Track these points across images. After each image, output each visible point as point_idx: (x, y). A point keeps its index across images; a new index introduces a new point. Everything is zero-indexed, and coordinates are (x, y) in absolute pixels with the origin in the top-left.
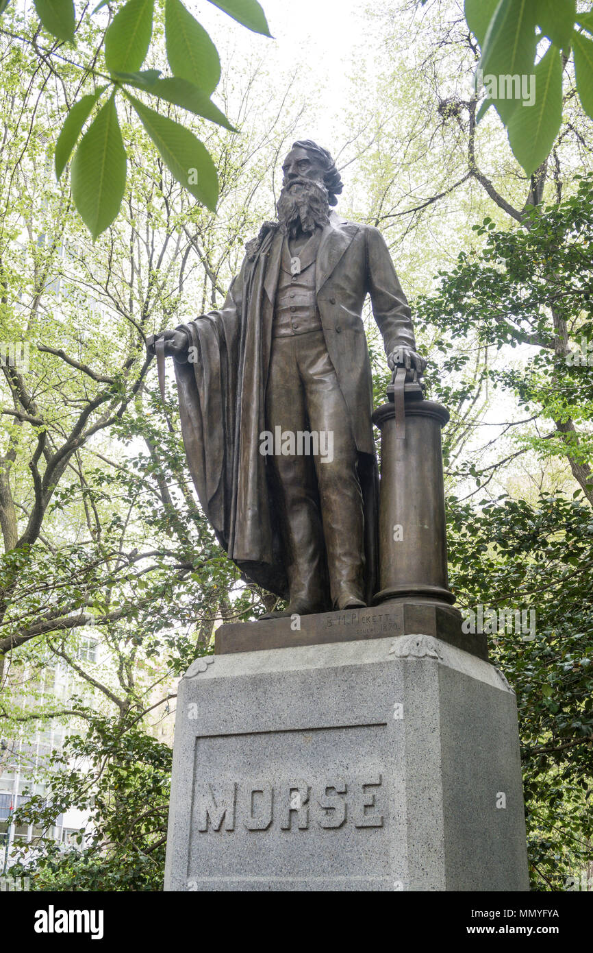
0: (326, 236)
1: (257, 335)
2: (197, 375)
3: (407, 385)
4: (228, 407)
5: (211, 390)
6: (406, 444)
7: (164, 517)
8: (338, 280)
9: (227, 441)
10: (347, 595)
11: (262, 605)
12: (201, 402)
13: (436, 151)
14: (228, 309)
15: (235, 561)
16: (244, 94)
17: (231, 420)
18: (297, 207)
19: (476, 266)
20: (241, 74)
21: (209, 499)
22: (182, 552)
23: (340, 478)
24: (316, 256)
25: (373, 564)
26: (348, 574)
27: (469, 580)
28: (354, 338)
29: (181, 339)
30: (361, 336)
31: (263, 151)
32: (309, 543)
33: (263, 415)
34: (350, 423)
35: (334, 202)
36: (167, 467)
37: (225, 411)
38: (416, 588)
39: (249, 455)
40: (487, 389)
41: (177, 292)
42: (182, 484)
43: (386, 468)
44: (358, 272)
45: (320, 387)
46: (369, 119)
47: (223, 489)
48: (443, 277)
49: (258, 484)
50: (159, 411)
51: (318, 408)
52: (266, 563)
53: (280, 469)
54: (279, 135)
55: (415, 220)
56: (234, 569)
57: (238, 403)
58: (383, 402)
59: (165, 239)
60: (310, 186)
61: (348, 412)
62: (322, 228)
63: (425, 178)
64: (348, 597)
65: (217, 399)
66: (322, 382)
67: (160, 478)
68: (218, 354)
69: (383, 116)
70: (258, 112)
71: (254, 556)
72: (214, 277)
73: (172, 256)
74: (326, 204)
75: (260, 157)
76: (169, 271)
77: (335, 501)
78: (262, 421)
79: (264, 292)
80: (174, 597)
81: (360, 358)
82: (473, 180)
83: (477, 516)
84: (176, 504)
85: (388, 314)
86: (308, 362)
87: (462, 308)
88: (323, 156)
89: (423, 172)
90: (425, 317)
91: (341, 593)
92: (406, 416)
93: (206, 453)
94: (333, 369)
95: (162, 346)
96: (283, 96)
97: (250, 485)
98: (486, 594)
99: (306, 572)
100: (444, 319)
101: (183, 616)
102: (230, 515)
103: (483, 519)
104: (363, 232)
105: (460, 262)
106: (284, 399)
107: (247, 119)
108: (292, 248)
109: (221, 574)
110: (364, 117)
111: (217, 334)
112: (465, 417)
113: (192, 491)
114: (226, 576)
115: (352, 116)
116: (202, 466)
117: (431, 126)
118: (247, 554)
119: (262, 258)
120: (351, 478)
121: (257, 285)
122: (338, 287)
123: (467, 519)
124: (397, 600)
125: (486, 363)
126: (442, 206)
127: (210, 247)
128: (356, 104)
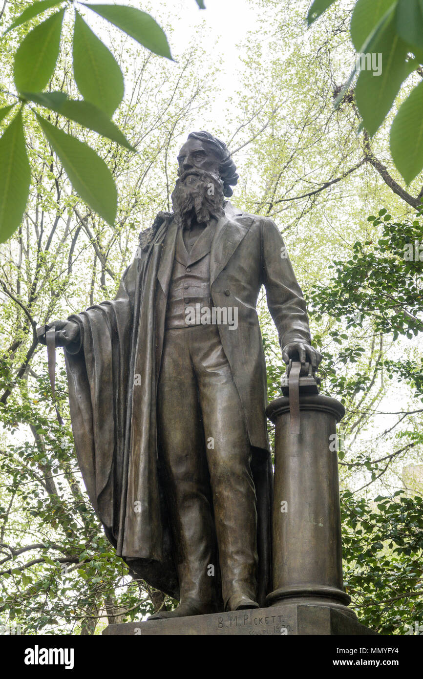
0: (221, 227)
1: (150, 327)
2: (88, 366)
3: (302, 379)
4: (119, 400)
5: (102, 382)
6: (301, 439)
7: (49, 508)
8: (233, 272)
9: (118, 435)
10: (240, 595)
11: (149, 601)
12: (92, 394)
13: (332, 135)
14: (121, 300)
15: (124, 558)
16: (137, 76)
17: (122, 412)
18: (192, 197)
19: (371, 256)
20: (135, 56)
21: (98, 494)
22: (67, 546)
23: (233, 474)
24: (211, 247)
25: (265, 562)
26: (240, 574)
27: (364, 578)
28: (249, 330)
29: (73, 329)
30: (255, 328)
31: (156, 132)
32: (201, 539)
33: (154, 408)
34: (243, 417)
35: (229, 193)
36: (54, 457)
37: (116, 404)
38: (310, 589)
39: (139, 449)
40: (382, 376)
41: (65, 274)
42: (68, 475)
43: (280, 461)
44: (253, 264)
45: (213, 380)
46: (263, 103)
47: (112, 483)
48: (339, 267)
49: (149, 479)
50: (45, 399)
51: (211, 401)
52: (156, 561)
53: (172, 463)
54: (172, 117)
55: (309, 205)
56: (122, 565)
57: (129, 395)
58: (277, 395)
59: (54, 220)
60: (205, 177)
61: (242, 406)
62: (217, 220)
63: (320, 163)
64: (240, 597)
65: (109, 391)
66: (215, 375)
67: (46, 468)
68: (110, 345)
69: (277, 99)
70: (151, 93)
71: (144, 554)
72: (104, 258)
73: (61, 237)
74: (221, 196)
75: (153, 139)
76: (58, 253)
77: (228, 497)
78: (154, 414)
79: (157, 283)
80: (59, 593)
81: (255, 351)
82: (368, 165)
83: (373, 513)
84: (63, 495)
85: (283, 306)
86: (201, 354)
87: (357, 299)
88: (219, 147)
89: (318, 157)
90: (319, 306)
91: (233, 592)
92: (301, 410)
93: (96, 446)
94: (227, 361)
95: (53, 337)
96: (177, 78)
97: (141, 480)
98: (382, 593)
99: (197, 570)
100: (339, 309)
101: (68, 613)
102: (119, 510)
103: (379, 516)
104: (258, 223)
105: (355, 252)
106: (176, 392)
107: (141, 101)
108: (187, 239)
109: (108, 570)
110: (258, 100)
111: (109, 325)
112: (359, 405)
113: (78, 482)
114: (113, 572)
115: (246, 99)
116: (91, 459)
117: (326, 110)
118: (137, 552)
119: (156, 249)
120: (244, 473)
121: (150, 276)
122: (232, 278)
123: (362, 515)
124: (290, 600)
125: (381, 349)
126: (337, 190)
127: (101, 228)
128: (250, 88)
